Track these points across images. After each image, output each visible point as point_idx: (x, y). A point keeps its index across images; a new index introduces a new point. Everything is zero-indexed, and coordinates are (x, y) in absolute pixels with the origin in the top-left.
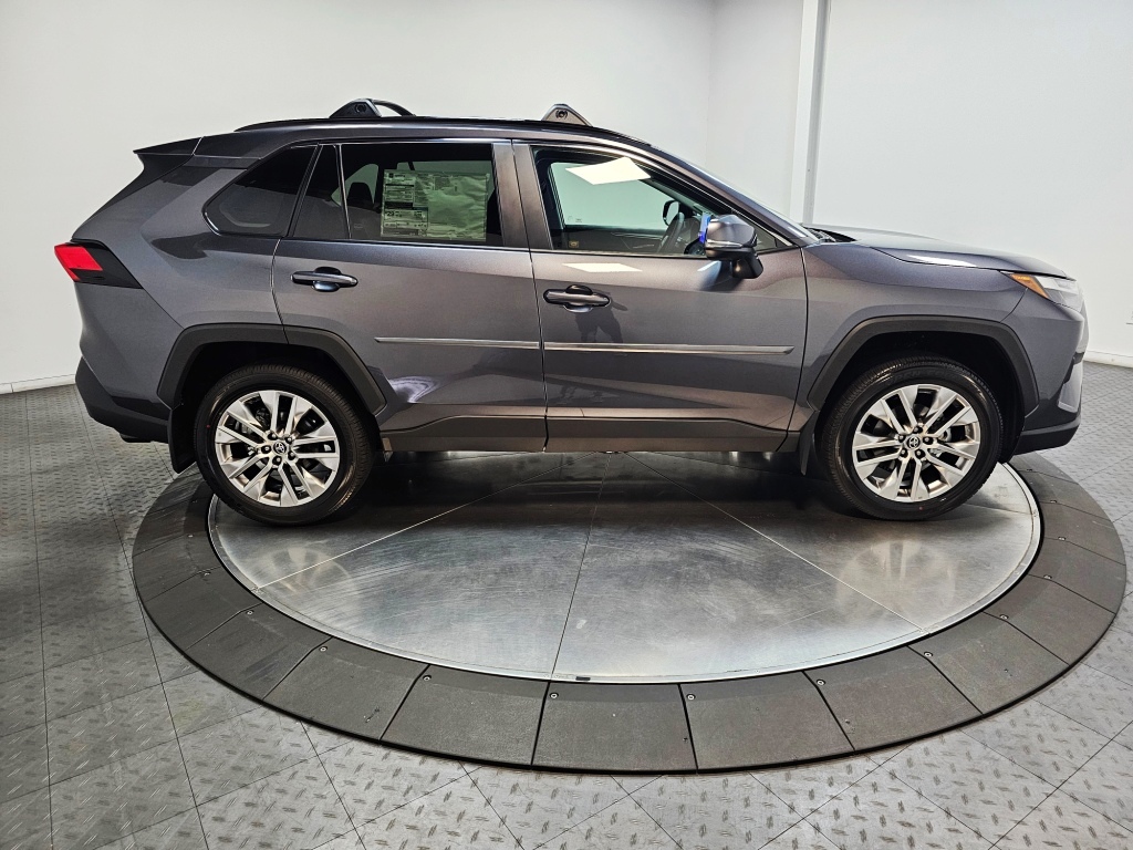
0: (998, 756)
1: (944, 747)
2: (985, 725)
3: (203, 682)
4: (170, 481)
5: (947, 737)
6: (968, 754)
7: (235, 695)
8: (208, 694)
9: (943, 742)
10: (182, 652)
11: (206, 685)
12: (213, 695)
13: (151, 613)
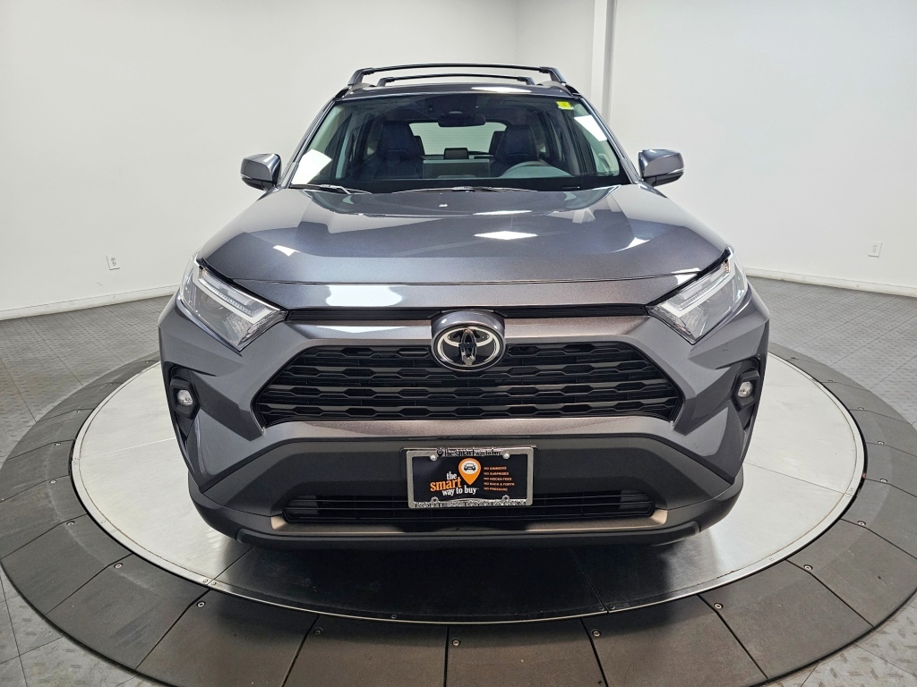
0: (900, 672)
1: (847, 666)
2: (876, 637)
3: (68, 651)
4: (33, 423)
5: (846, 653)
6: (873, 672)
7: (104, 664)
8: (73, 666)
9: (845, 660)
10: (43, 616)
11: (71, 655)
12: (79, 667)
13: (9, 572)
